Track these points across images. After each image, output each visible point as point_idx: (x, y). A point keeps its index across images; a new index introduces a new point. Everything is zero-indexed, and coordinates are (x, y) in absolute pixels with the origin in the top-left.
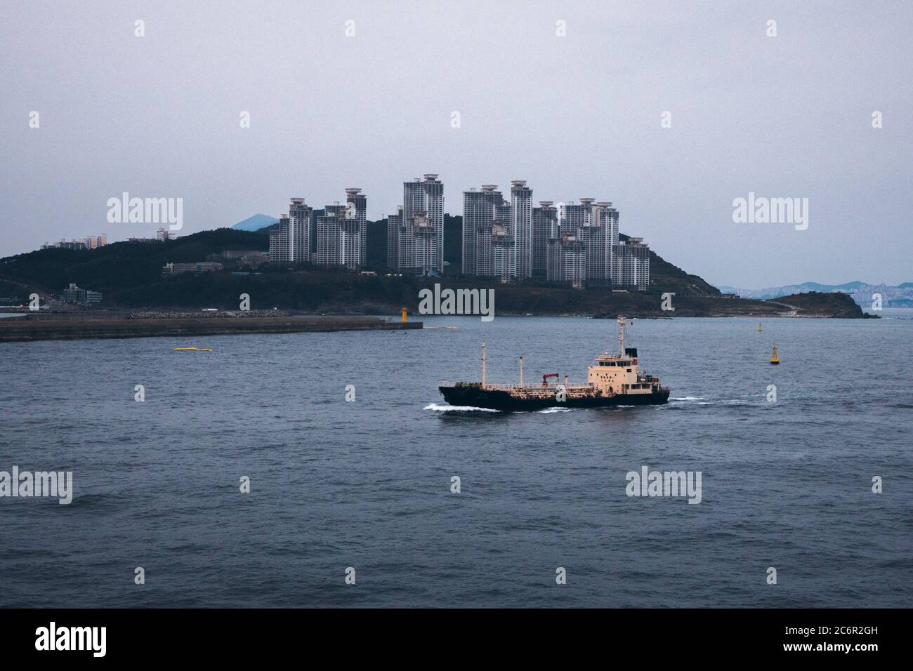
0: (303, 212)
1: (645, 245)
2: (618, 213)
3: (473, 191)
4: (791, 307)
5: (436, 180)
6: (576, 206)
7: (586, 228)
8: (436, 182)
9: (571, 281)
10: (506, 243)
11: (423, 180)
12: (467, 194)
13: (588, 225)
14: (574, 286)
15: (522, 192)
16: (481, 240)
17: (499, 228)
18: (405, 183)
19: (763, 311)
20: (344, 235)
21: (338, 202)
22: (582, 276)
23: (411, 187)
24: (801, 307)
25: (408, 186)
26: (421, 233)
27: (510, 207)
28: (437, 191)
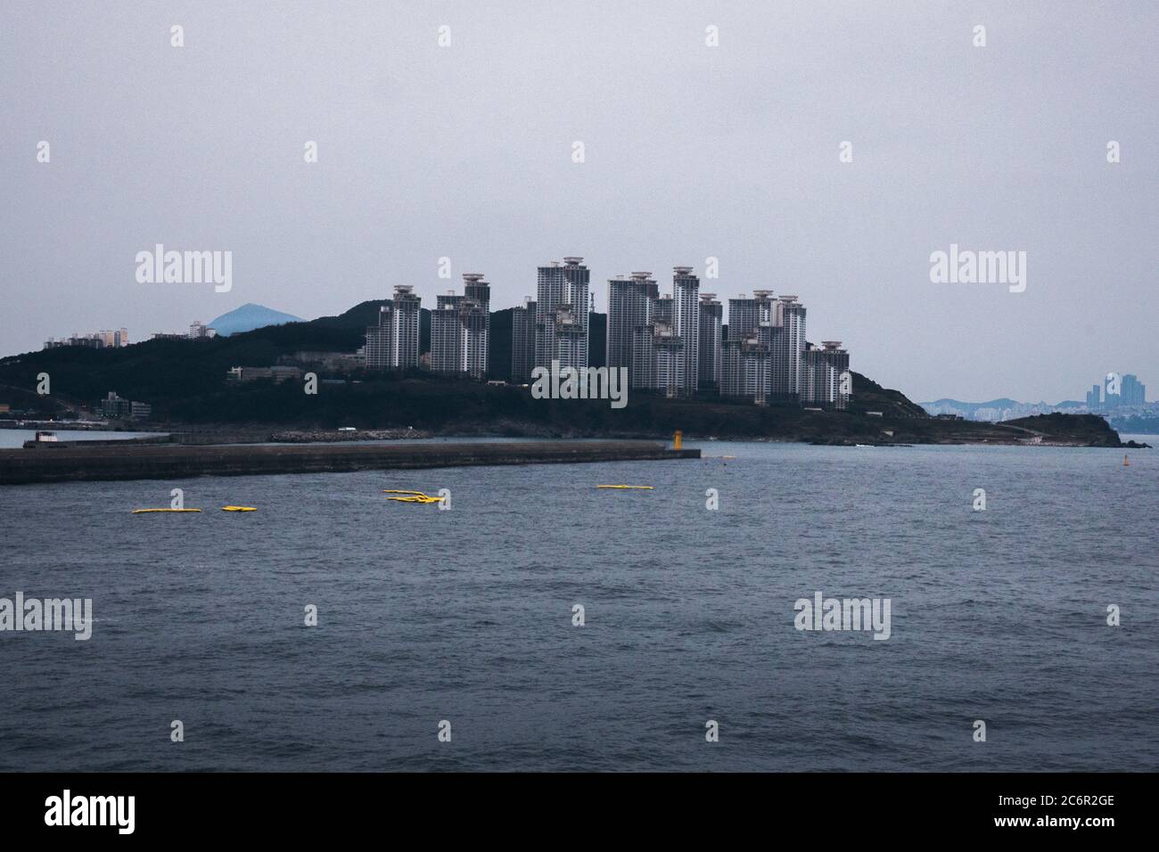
0: (411, 303)
1: (844, 351)
2: (805, 310)
3: (621, 279)
4: (1032, 432)
5: (580, 264)
6: (749, 300)
7: (764, 328)
8: (580, 267)
9: (753, 396)
10: (672, 345)
11: (563, 264)
12: (613, 283)
13: (767, 324)
14: (756, 402)
15: (687, 281)
16: (640, 342)
17: (663, 328)
18: (539, 269)
19: (1000, 436)
20: (466, 334)
21: (453, 291)
22: (766, 390)
23: (547, 273)
24: (1045, 432)
25: (545, 272)
26: (566, 332)
27: (671, 300)
28: (582, 279)
